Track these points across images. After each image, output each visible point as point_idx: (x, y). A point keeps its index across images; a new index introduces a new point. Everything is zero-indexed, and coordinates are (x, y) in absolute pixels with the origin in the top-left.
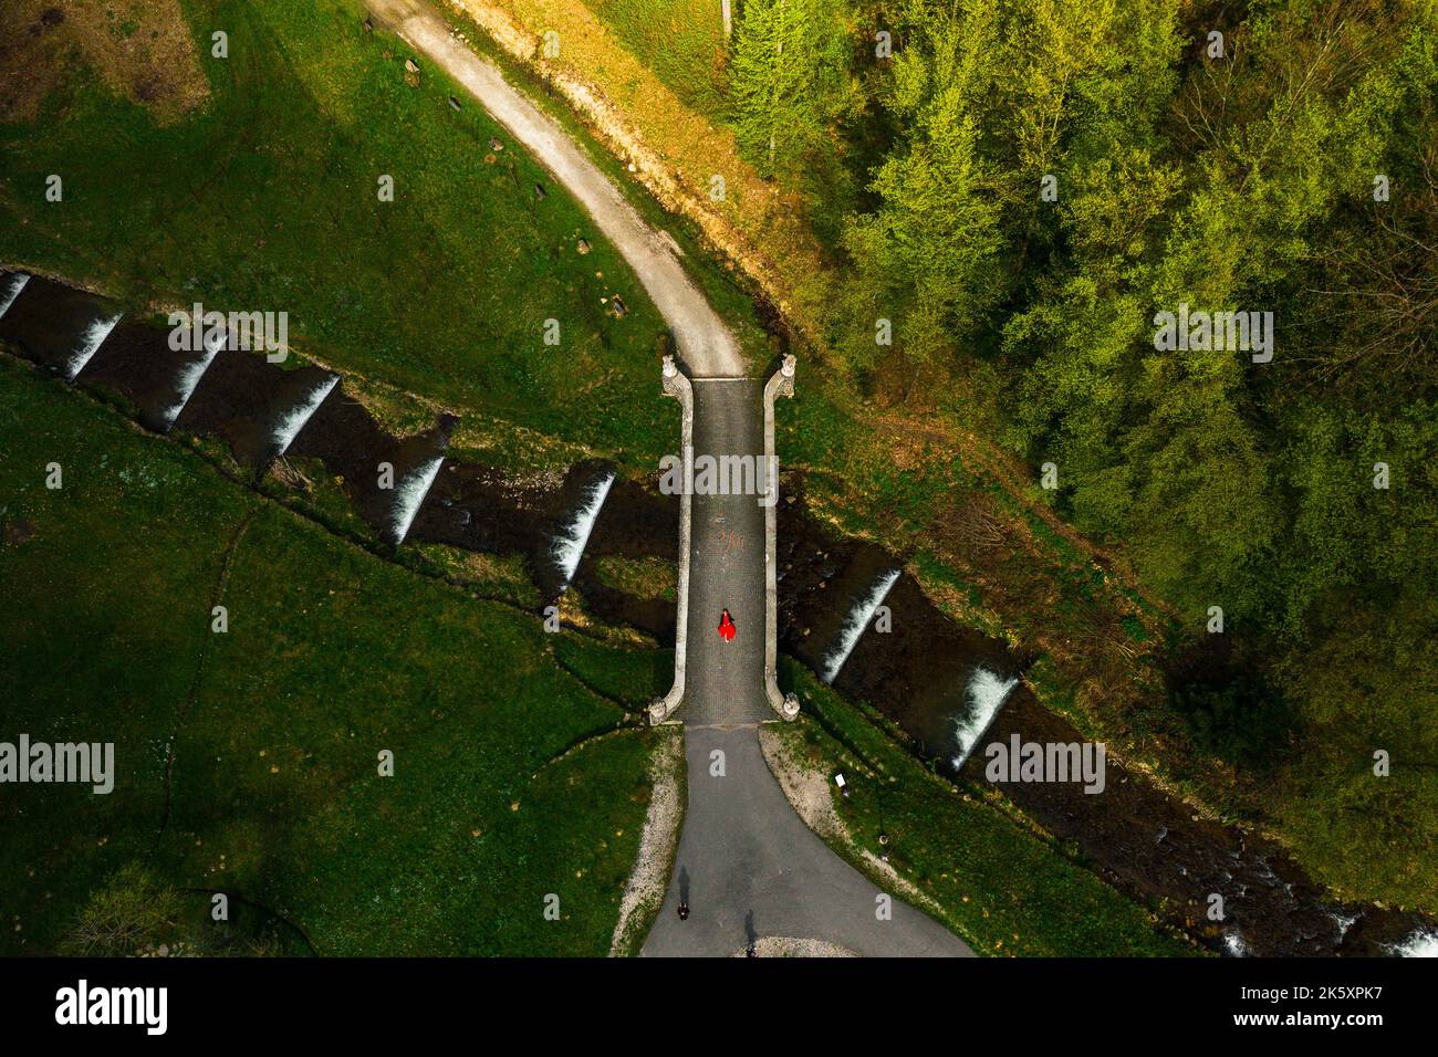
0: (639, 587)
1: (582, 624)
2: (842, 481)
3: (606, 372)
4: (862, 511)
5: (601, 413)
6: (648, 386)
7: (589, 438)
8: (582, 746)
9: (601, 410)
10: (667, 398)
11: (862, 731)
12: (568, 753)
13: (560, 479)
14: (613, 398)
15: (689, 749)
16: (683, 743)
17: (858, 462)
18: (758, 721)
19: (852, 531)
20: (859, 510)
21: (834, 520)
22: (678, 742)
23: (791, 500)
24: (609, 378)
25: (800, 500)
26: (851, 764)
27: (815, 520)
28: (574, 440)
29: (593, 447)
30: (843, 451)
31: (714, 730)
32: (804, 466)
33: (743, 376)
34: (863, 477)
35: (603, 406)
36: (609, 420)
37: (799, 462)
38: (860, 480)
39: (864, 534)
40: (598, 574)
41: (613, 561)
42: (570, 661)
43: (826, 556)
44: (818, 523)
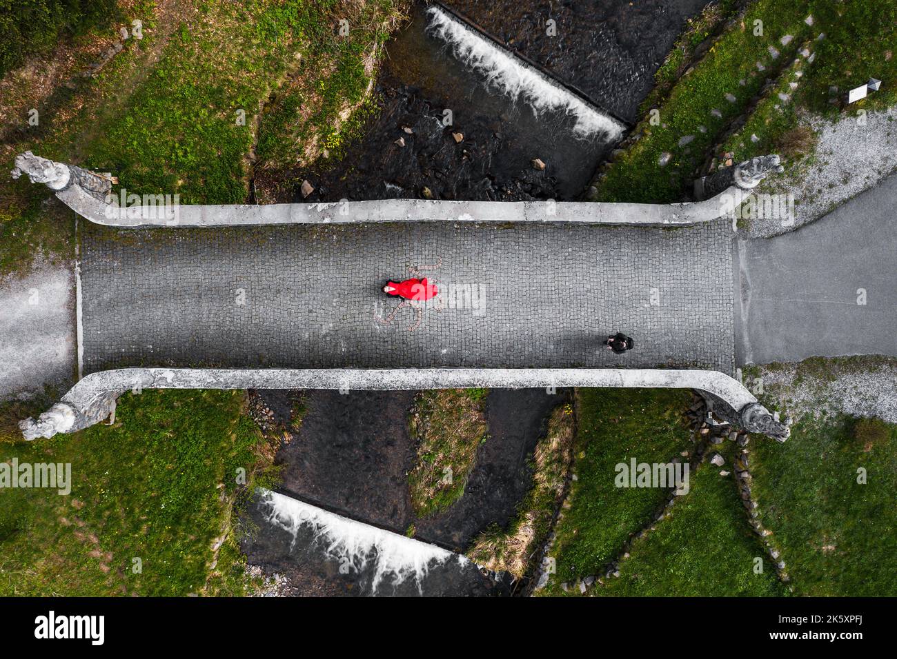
0: (464, 442)
1: (530, 532)
2: (273, 98)
3: (69, 529)
4: (328, 67)
5: (150, 528)
6: (95, 451)
7: (198, 541)
8: (766, 533)
9: (145, 527)
10: (119, 414)
11: (722, 71)
12: (775, 555)
13: (273, 580)
14: (119, 510)
15: (786, 357)
16: (773, 367)
17: (241, 64)
18: (735, 240)
19: (364, 85)
20: (326, 73)
21: (345, 115)
22: (771, 375)
23: (308, 188)
24: (81, 524)
25: (307, 174)
26: (794, 85)
27: (344, 147)
28: (203, 564)
29: (213, 534)
30: (220, 91)
31: (751, 314)
32: (246, 165)
33: (71, 269)
34: (268, 57)
35: (136, 527)
36: (164, 514)
37: (239, 173)
38: (274, 65)
39: (369, 64)
40: (444, 511)
41: (420, 486)
42: (601, 551)
43: (408, 130)
44: (349, 143)
